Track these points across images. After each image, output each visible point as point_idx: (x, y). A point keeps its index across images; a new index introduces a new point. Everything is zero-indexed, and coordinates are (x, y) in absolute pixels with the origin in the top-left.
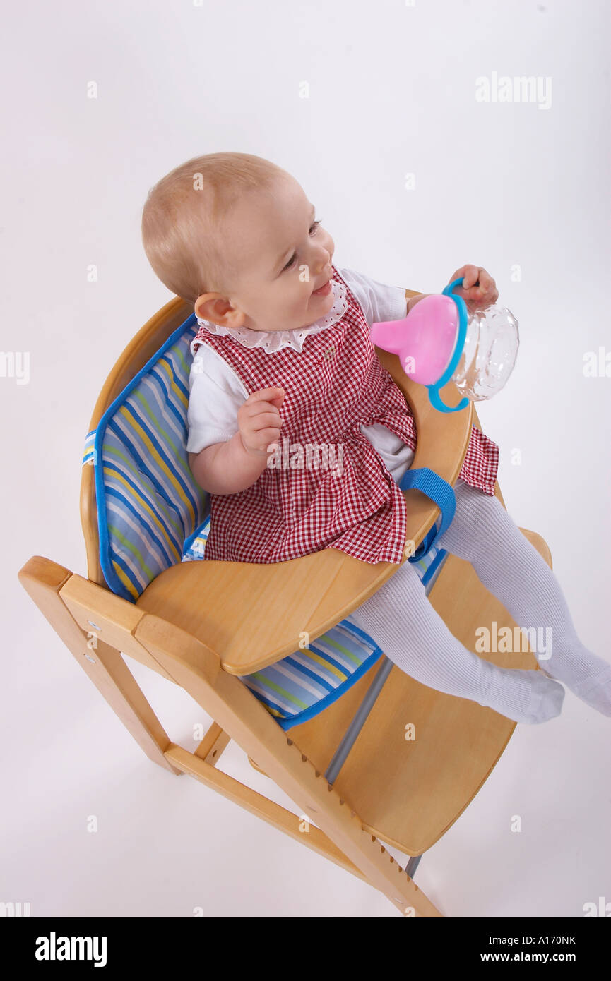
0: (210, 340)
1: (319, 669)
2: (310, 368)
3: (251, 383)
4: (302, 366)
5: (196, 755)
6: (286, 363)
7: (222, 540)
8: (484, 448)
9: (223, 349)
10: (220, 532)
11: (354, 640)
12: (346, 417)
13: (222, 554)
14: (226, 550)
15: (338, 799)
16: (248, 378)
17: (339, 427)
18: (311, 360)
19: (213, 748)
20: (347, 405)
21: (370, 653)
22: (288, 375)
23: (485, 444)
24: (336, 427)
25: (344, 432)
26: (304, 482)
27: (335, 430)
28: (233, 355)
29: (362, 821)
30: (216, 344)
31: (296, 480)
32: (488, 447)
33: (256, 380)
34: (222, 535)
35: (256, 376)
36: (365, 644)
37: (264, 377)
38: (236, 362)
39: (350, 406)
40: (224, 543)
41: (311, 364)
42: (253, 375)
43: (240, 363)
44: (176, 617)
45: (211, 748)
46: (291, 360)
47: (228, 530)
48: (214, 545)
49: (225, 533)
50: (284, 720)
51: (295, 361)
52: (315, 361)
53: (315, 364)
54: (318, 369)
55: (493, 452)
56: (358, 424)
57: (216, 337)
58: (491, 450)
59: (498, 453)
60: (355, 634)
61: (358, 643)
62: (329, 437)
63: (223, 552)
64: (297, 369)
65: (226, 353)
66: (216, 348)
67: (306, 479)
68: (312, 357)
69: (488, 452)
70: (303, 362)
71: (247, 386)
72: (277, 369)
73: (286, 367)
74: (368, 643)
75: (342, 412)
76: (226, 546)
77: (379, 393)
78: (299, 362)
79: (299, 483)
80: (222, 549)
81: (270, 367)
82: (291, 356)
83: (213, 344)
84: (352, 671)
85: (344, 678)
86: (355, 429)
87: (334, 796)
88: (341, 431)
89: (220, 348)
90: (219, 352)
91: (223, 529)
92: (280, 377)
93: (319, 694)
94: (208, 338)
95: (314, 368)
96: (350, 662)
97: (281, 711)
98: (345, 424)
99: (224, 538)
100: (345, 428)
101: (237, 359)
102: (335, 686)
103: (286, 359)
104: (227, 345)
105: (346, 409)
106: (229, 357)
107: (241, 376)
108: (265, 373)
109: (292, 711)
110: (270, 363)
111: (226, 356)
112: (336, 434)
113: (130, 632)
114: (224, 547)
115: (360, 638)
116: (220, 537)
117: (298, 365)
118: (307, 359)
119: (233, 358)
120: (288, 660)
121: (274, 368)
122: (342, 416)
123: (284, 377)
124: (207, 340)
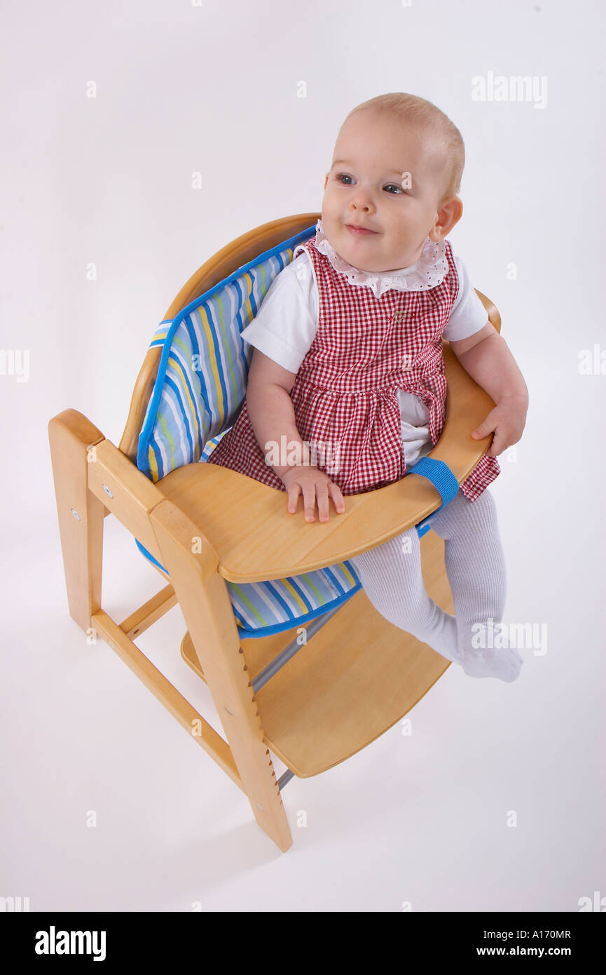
0: (313, 253)
1: (288, 596)
2: (382, 318)
3: (327, 306)
4: (376, 314)
5: (120, 627)
6: (364, 305)
7: (238, 438)
8: (489, 465)
9: (320, 267)
10: (239, 430)
11: (325, 581)
12: (389, 376)
13: (233, 451)
14: (237, 449)
15: (256, 711)
16: (326, 301)
17: (378, 383)
18: (386, 313)
19: (138, 626)
20: (395, 367)
21: (335, 597)
22: (361, 316)
23: (491, 462)
24: (376, 381)
25: (381, 388)
26: (327, 417)
27: (374, 384)
28: (325, 276)
29: (265, 735)
30: (317, 259)
31: (321, 413)
32: (492, 466)
33: (332, 305)
34: (239, 434)
35: (334, 302)
36: (332, 588)
37: (340, 307)
38: (324, 282)
39: (397, 369)
40: (239, 441)
41: (384, 316)
42: (331, 300)
43: (327, 285)
44: (189, 508)
45: (137, 624)
46: (369, 304)
47: (246, 432)
48: (230, 440)
49: (242, 433)
50: (244, 630)
51: (372, 306)
52: (389, 315)
53: (387, 318)
54: (387, 323)
55: (494, 472)
56: (396, 387)
57: (319, 253)
58: (494, 469)
59: (498, 474)
60: (327, 576)
61: (327, 585)
62: (366, 387)
63: (235, 450)
64: (371, 314)
65: (320, 271)
66: (315, 262)
67: (331, 416)
68: (388, 310)
69: (490, 469)
70: (378, 311)
71: (322, 306)
72: (355, 306)
73: (362, 308)
74: (335, 588)
75: (387, 370)
76: (239, 445)
77: (426, 373)
78: (375, 309)
79: (323, 416)
80: (235, 447)
81: (349, 301)
82: (371, 301)
83: (314, 257)
84: (315, 607)
85: (306, 611)
86: (391, 391)
87: (254, 707)
88: (378, 387)
89: (318, 264)
90: (315, 266)
91: (241, 429)
92: (353, 314)
93: (281, 618)
94: (313, 250)
95: (384, 321)
96: (316, 600)
97: (243, 621)
98: (385, 383)
99: (240, 437)
100: (383, 386)
101: (326, 281)
102: (296, 615)
103: (366, 302)
104: (323, 265)
105: (392, 369)
106: (321, 275)
107: (321, 296)
108: (342, 304)
109: (253, 624)
110: (351, 298)
111: (318, 273)
112: (373, 388)
113: (146, 510)
114: (236, 445)
115: (330, 581)
116: (237, 435)
117: (373, 312)
118: (383, 311)
119: (323, 279)
120: (267, 585)
121: (352, 303)
122: (386, 374)
123: (356, 316)
124: (311, 251)
